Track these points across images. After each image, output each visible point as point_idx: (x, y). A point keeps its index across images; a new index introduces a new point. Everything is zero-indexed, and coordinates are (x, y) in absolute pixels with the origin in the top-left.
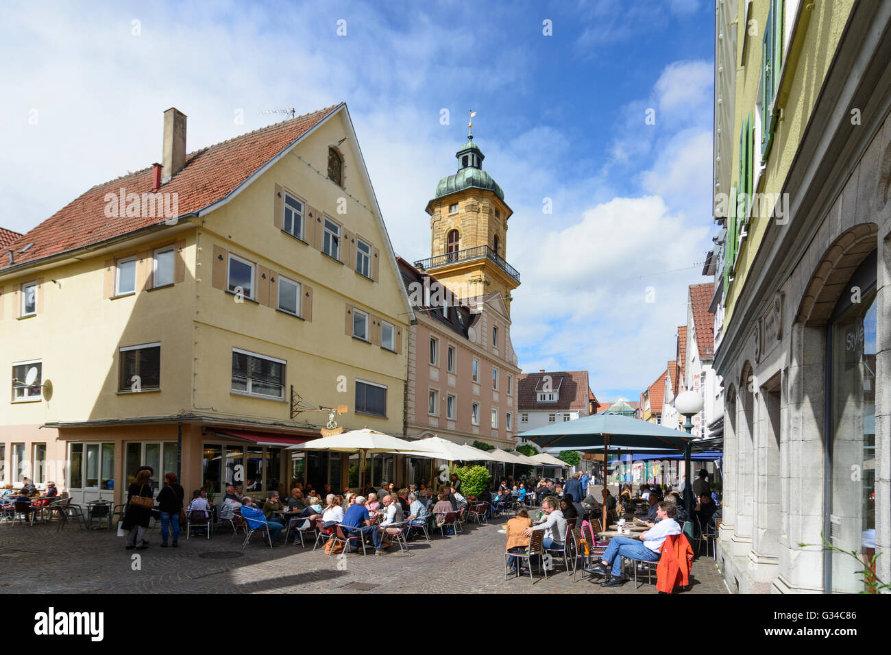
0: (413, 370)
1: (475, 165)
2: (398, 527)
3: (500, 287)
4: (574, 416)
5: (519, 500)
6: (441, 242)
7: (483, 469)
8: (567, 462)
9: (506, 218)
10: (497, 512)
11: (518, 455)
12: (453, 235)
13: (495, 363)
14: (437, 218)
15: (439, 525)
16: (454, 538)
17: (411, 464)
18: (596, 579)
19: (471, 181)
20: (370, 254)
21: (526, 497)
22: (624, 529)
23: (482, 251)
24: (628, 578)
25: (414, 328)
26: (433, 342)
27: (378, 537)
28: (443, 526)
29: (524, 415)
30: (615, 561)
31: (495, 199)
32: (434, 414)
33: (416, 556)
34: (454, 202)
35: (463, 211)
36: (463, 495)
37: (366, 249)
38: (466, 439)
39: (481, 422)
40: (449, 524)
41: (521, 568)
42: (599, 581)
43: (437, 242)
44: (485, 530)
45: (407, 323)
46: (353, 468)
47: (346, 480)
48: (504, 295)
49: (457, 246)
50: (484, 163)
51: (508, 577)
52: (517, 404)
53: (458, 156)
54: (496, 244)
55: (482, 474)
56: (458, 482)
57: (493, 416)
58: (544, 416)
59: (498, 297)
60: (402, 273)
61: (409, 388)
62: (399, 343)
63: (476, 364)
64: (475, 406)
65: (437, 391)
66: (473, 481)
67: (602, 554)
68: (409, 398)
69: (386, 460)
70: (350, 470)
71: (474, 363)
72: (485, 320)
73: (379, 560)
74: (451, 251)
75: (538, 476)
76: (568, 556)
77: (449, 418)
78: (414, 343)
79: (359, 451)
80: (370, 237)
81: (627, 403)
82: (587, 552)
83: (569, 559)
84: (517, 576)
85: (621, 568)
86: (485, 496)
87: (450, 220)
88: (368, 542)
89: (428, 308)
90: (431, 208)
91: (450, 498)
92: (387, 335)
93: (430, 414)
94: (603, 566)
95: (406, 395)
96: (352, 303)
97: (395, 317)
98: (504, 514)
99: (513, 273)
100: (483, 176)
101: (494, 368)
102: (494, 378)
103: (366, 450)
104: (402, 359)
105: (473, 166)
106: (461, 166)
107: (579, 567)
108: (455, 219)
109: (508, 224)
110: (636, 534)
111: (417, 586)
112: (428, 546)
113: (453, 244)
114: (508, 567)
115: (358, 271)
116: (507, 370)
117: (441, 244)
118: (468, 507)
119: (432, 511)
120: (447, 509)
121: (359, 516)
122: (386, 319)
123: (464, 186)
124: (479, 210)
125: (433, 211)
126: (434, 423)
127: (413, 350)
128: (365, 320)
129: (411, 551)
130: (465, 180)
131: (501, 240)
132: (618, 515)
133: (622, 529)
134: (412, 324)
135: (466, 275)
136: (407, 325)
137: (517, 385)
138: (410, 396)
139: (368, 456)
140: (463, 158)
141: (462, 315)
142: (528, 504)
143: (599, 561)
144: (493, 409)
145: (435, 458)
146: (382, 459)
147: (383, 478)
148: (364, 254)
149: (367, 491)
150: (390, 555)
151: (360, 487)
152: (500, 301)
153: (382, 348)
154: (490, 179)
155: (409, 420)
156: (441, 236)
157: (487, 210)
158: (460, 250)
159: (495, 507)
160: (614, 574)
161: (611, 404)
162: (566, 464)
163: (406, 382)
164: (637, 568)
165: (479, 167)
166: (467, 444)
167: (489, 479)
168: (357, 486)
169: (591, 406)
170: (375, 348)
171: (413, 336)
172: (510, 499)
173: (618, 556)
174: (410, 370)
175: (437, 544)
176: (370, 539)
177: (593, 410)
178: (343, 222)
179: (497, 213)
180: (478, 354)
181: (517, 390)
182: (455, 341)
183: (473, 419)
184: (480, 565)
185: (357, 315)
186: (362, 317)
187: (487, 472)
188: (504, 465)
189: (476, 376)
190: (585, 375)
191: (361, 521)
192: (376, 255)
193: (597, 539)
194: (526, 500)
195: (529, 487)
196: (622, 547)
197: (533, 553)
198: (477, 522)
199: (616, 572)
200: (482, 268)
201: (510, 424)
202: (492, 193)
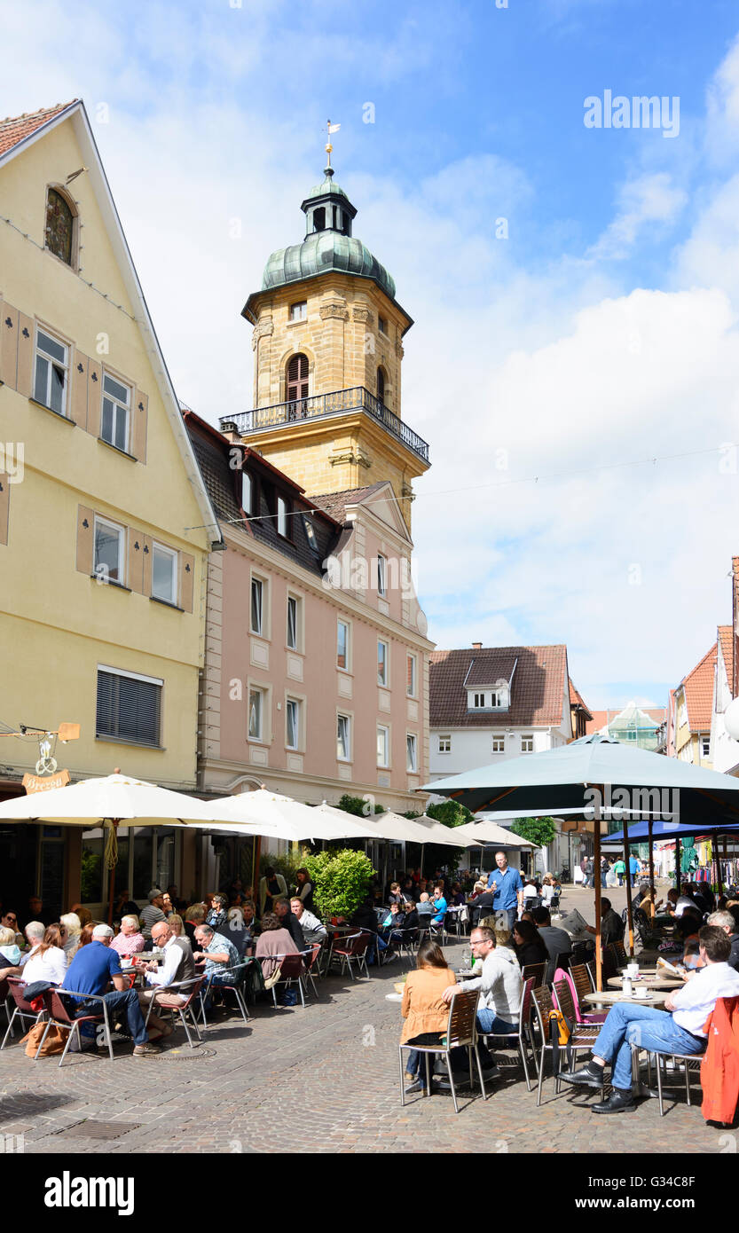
0: (217, 646)
1: (339, 227)
2: (183, 992)
3: (391, 474)
4: (542, 739)
5: (434, 922)
6: (273, 379)
7: (361, 856)
8: (528, 838)
9: (399, 334)
10: (390, 951)
11: (429, 825)
12: (297, 365)
13: (383, 631)
14: (266, 330)
15: (269, 984)
16: (301, 1011)
17: (212, 848)
18: (583, 1097)
19: (332, 258)
20: (130, 403)
21: (448, 916)
22: (634, 984)
23: (354, 398)
24: (645, 1093)
25: (217, 558)
26: (257, 585)
27: (140, 1015)
28: (277, 986)
29: (441, 738)
30: (619, 1056)
31: (379, 294)
32: (261, 739)
33: (219, 1057)
34: (298, 298)
35: (316, 317)
36: (318, 916)
37: (121, 394)
38: (326, 791)
39: (355, 755)
40: (289, 981)
41: (434, 1077)
42: (590, 1102)
43: (265, 379)
44: (364, 991)
45: (204, 547)
46: (91, 857)
47: (76, 886)
48: (398, 488)
49: (305, 388)
50: (355, 223)
51: (407, 1096)
52: (427, 715)
53: (305, 207)
54: (382, 385)
55: (358, 869)
56: (308, 886)
57: (380, 740)
58: (481, 739)
59: (386, 494)
60: (193, 442)
61: (208, 684)
62: (187, 588)
63: (344, 634)
64: (343, 721)
65: (265, 690)
66: (340, 884)
67: (593, 1042)
68: (207, 706)
69: (160, 840)
70: (84, 862)
71: (340, 629)
72: (361, 540)
73: (140, 1066)
74: (294, 397)
75: (473, 868)
76: (527, 1046)
77: (289, 747)
78: (217, 589)
79: (102, 825)
80: (131, 371)
81: (645, 711)
82: (563, 1039)
83: (530, 1052)
84: (425, 1096)
85: (631, 1070)
86: (363, 914)
87: (290, 334)
88: (118, 1026)
89: (248, 516)
90: (252, 309)
91: (289, 922)
92: (162, 570)
93: (252, 739)
94: (596, 1069)
95: (201, 699)
96: (92, 506)
97: (180, 534)
98: (403, 954)
99: (415, 443)
100: (354, 250)
101: (381, 639)
102: (381, 661)
103: (116, 821)
104: (193, 622)
105: (334, 229)
106: (312, 228)
107: (550, 1071)
108: (299, 333)
109: (403, 345)
110: (659, 997)
111: (219, 1125)
112: (245, 1032)
113: (298, 384)
114: (409, 1076)
115: (105, 439)
116: (407, 644)
117: (274, 383)
118: (329, 941)
119: (253, 954)
120: (284, 948)
121: (99, 970)
122: (162, 538)
123: (319, 267)
124: (347, 315)
125: (257, 315)
126: (259, 757)
127: (216, 603)
128: (117, 540)
129: (210, 1044)
130: (320, 255)
131: (391, 375)
132: (628, 954)
133: (633, 985)
134: (213, 550)
135: (323, 446)
136: (204, 551)
137: (427, 676)
138: (209, 702)
139: (122, 832)
140: (315, 213)
141: (315, 529)
142: (452, 931)
143: (589, 1056)
144: (380, 727)
145: (260, 836)
146: (152, 838)
147: (154, 879)
148: (116, 403)
149: (118, 910)
150: (164, 1055)
151: (105, 902)
152: (390, 504)
153: (153, 599)
154: (367, 255)
155: (208, 753)
156: (273, 366)
157: (362, 317)
158: (310, 395)
159: (385, 939)
160: (619, 1086)
161: (613, 713)
162: (528, 843)
163: (201, 670)
164: (665, 1068)
165: (346, 231)
166: (327, 803)
167: (371, 878)
168: (99, 900)
169: (574, 718)
170: (139, 600)
171: (217, 575)
172: (415, 923)
173: (625, 1045)
174: (209, 646)
175: (263, 1027)
176: (123, 1019)
177: (578, 727)
178: (75, 340)
179: (383, 323)
180: (347, 611)
181: (427, 686)
182: (301, 585)
183: (340, 748)
184: (350, 1071)
185: (104, 530)
186: (114, 535)
187: (367, 865)
188: (404, 846)
189: (345, 656)
190: (561, 653)
191: (103, 982)
192: (141, 407)
193: (586, 1007)
194: (449, 921)
195: (455, 893)
196: (632, 1027)
197: (456, 1044)
198: (347, 974)
199: (622, 1081)
200: (355, 432)
201: (415, 756)
202: (373, 284)
